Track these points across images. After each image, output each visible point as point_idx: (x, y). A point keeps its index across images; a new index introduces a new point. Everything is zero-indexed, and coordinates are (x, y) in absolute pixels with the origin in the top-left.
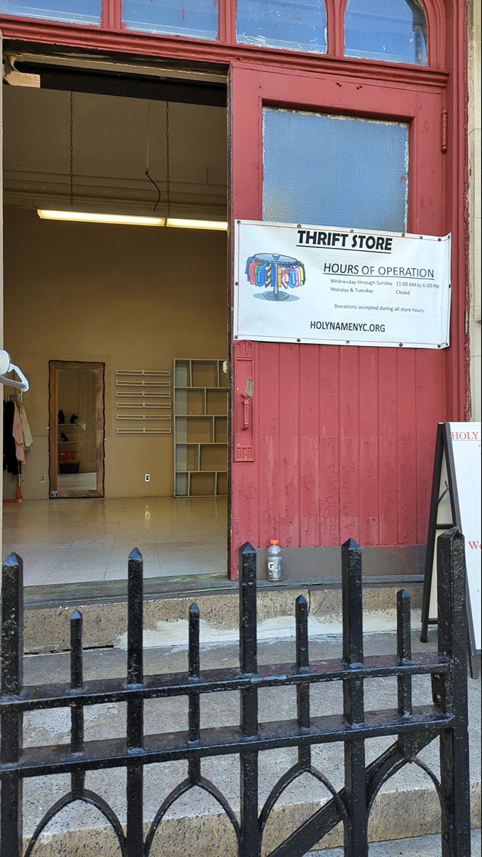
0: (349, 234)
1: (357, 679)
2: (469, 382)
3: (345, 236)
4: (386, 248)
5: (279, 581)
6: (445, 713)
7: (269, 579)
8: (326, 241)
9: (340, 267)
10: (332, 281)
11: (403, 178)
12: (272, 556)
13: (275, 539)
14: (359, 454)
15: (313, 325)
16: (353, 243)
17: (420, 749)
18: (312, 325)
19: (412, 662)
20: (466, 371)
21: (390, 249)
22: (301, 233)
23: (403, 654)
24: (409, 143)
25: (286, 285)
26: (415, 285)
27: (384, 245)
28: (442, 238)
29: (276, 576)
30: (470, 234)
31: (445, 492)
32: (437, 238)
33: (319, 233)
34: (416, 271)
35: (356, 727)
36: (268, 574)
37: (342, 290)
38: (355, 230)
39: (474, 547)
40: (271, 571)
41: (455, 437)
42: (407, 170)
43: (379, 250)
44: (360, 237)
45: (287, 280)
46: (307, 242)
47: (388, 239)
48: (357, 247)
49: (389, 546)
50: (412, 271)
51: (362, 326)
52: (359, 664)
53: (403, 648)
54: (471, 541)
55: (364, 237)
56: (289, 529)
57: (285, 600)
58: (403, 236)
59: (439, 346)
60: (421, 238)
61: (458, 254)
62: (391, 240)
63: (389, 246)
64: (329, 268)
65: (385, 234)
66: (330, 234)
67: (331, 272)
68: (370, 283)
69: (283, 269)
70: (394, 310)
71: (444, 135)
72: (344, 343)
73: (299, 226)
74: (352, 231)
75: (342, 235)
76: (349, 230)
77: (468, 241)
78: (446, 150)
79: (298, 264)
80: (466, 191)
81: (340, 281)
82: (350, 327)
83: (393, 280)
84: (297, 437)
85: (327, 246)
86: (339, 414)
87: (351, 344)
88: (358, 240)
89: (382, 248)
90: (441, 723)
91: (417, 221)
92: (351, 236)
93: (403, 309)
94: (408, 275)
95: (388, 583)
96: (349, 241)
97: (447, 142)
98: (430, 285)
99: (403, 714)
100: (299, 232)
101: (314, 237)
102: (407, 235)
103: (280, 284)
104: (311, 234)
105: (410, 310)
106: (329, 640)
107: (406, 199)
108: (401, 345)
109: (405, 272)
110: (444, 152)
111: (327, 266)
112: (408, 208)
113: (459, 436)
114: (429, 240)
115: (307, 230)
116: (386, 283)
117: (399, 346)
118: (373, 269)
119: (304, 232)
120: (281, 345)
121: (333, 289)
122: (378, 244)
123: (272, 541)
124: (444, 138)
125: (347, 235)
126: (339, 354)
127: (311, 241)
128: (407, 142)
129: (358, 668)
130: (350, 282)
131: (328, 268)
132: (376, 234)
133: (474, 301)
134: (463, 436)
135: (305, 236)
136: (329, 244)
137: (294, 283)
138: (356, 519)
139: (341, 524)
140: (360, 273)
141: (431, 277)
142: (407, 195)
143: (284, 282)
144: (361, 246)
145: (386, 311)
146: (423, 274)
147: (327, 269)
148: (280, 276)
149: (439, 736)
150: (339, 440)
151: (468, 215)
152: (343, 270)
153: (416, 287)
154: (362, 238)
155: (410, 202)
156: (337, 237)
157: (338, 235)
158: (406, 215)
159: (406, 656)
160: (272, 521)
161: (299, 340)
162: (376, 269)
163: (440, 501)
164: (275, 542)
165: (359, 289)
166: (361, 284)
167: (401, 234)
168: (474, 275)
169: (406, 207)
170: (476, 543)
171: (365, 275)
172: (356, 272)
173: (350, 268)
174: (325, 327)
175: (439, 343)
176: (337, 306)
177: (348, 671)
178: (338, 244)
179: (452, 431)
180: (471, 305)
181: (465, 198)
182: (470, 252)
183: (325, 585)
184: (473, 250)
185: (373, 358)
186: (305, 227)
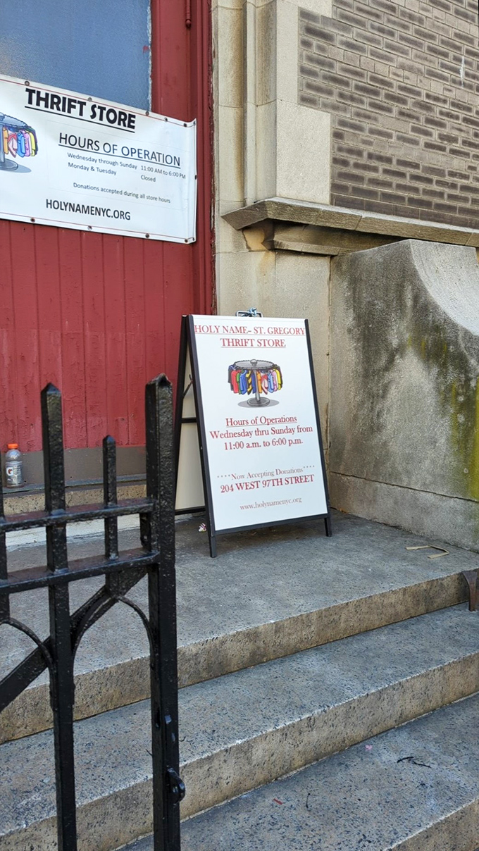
0: (87, 103)
1: (59, 525)
2: (215, 279)
3: (82, 104)
4: (130, 126)
5: (19, 487)
6: (151, 551)
7: (8, 486)
8: (61, 106)
9: (78, 140)
10: (70, 155)
11: (145, 48)
12: (10, 461)
13: (14, 443)
14: (106, 351)
15: (50, 204)
16: (92, 114)
17: (128, 589)
18: (48, 203)
19: (118, 505)
20: (212, 267)
21: (133, 127)
22: (31, 92)
23: (108, 498)
24: (152, 9)
25: (14, 152)
26: (160, 172)
27: (127, 122)
28: (188, 124)
29: (15, 481)
30: (215, 123)
31: (189, 386)
32: (183, 123)
33: (52, 95)
34: (161, 156)
35: (58, 572)
36: (6, 480)
37: (82, 167)
38: (94, 98)
39: (215, 437)
40: (10, 477)
41: (198, 330)
42: (150, 40)
43: (122, 127)
44: (99, 107)
45: (16, 147)
46: (38, 104)
47: (131, 116)
48: (97, 119)
49: (139, 445)
50: (157, 155)
51: (105, 211)
52: (62, 510)
53: (108, 492)
54: (213, 431)
55: (105, 109)
56: (30, 432)
57: (26, 505)
58: (147, 114)
59: (186, 241)
60: (166, 120)
61: (203, 144)
62: (134, 117)
63: (132, 124)
64: (66, 139)
65: (129, 109)
66: (64, 99)
67: (68, 144)
68: (114, 164)
69: (10, 132)
70: (139, 196)
71: (188, 8)
72: (86, 229)
73: (27, 83)
74: (90, 100)
75: (79, 102)
76: (87, 97)
77: (213, 130)
78: (190, 25)
79: (27, 129)
80: (210, 75)
81: (79, 157)
82: (92, 210)
83: (138, 164)
84: (35, 331)
85: (61, 112)
86: (83, 307)
87: (94, 230)
88: (98, 111)
89: (125, 125)
90: (145, 560)
91: (162, 101)
92: (89, 105)
93: (148, 197)
94: (154, 160)
95: (137, 481)
96: (87, 111)
97: (191, 15)
98: (176, 174)
99: (110, 556)
100: (27, 90)
101: (46, 100)
102: (151, 114)
103: (6, 150)
104: (43, 95)
105: (156, 199)
106: (75, 541)
107: (150, 73)
108: (147, 236)
109: (150, 156)
110: (188, 27)
111: (63, 136)
112: (152, 84)
113: (201, 329)
114: (174, 125)
115: (36, 90)
116: (130, 166)
117: (145, 237)
118: (115, 147)
119: (34, 91)
120: (11, 223)
121: (71, 165)
122: (120, 120)
123: (10, 445)
124: (188, 11)
125: (85, 104)
126: (81, 240)
127: (42, 103)
128: (149, 8)
129: (60, 514)
130: (90, 159)
131: (64, 139)
132: (119, 107)
133: (219, 194)
134: (205, 329)
135: (34, 96)
136: (64, 110)
137: (24, 151)
138: (104, 419)
139: (89, 425)
140: (101, 150)
141: (177, 165)
142: (150, 68)
143: (12, 149)
144: (101, 119)
145: (131, 197)
146: (169, 161)
147: (63, 141)
148: (6, 141)
149: (147, 575)
150: (84, 336)
151: (213, 102)
152: (82, 145)
153: (162, 174)
154: (102, 109)
155: (153, 77)
156: (73, 103)
157: (75, 101)
158: (150, 91)
159: (112, 500)
160: (10, 424)
161: (33, 220)
162: (119, 148)
163: (185, 394)
164: (14, 445)
165: (101, 168)
166: (102, 164)
167: (144, 112)
168: (219, 167)
169: (150, 82)
170: (217, 433)
171: (107, 153)
172: (97, 148)
173: (90, 143)
174: (63, 207)
175: (187, 238)
176: (76, 185)
177: (48, 518)
178: (75, 112)
179: (195, 324)
180: (217, 199)
181: (209, 82)
182: (215, 141)
183: (72, 487)
184: (218, 141)
185: (118, 247)
186: (34, 85)
